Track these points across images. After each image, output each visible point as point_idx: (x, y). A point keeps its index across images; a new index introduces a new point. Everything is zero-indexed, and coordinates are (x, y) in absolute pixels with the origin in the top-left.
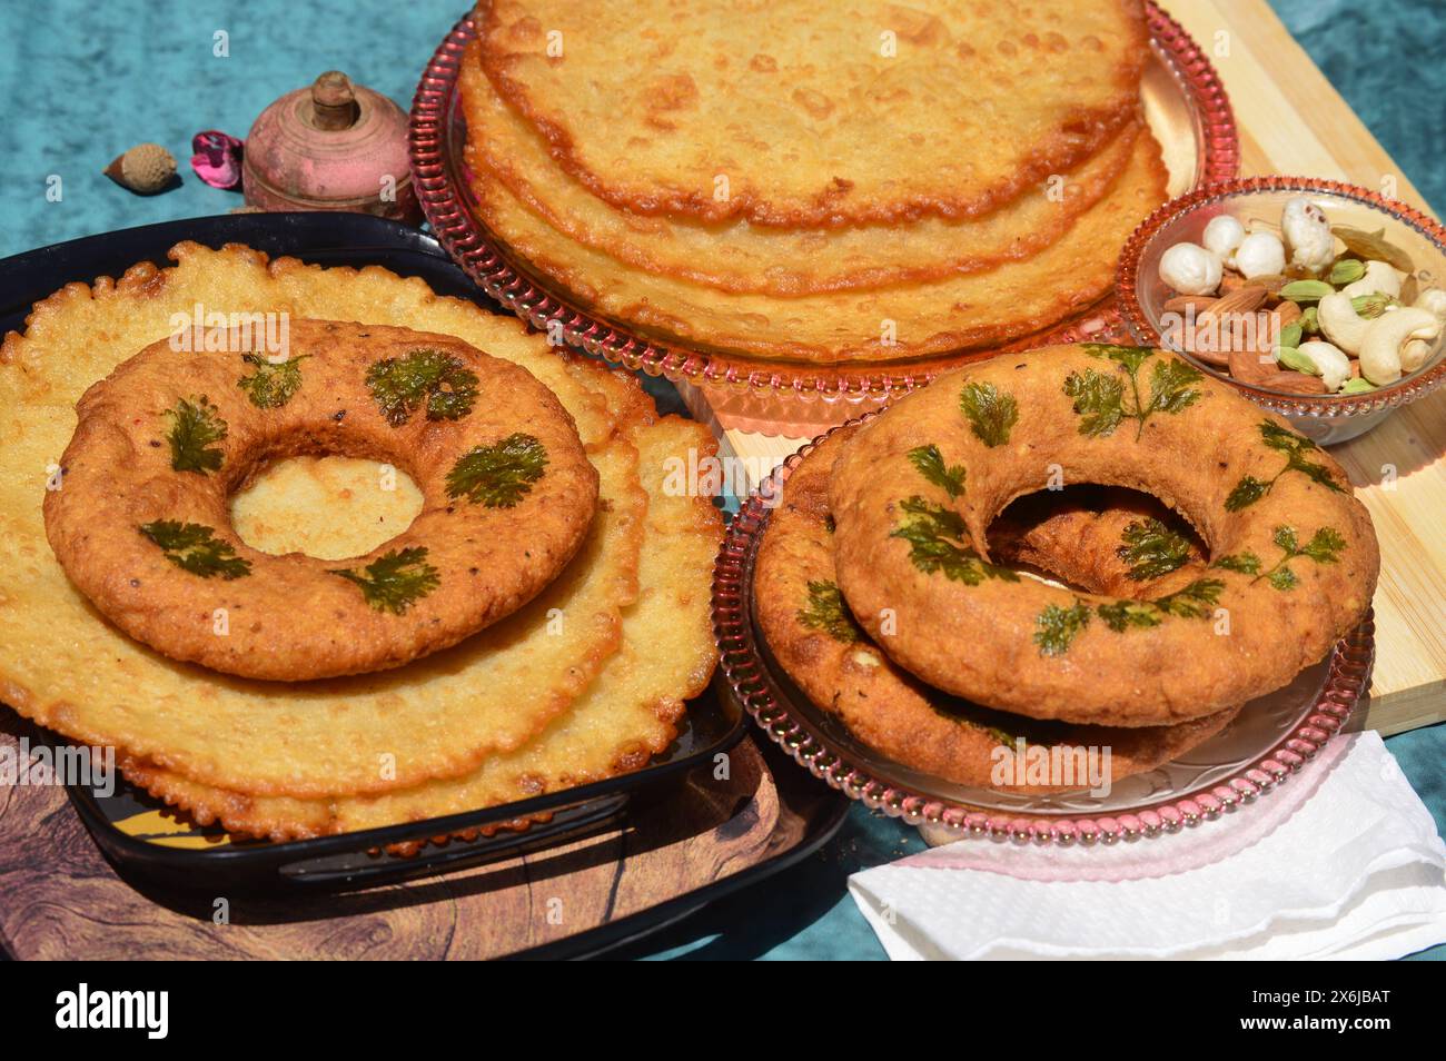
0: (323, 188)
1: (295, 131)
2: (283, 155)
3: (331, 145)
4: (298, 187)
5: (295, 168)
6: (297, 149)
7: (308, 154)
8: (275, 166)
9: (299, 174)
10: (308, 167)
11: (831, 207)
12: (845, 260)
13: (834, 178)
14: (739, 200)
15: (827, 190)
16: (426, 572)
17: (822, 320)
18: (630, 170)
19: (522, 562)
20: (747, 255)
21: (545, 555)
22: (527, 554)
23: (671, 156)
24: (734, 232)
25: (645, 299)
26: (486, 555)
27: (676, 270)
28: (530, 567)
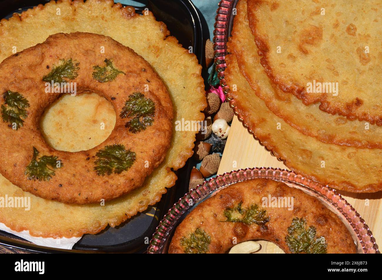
11: (352, 111)
12: (350, 133)
13: (357, 98)
14: (318, 99)
15: (353, 102)
16: (51, 174)
17: (332, 159)
18: (284, 70)
19: (76, 195)
20: (315, 119)
21: (84, 199)
22: (80, 194)
23: (301, 68)
24: (314, 106)
25: (269, 134)
26: (70, 184)
27: (287, 119)
28: (77, 198)
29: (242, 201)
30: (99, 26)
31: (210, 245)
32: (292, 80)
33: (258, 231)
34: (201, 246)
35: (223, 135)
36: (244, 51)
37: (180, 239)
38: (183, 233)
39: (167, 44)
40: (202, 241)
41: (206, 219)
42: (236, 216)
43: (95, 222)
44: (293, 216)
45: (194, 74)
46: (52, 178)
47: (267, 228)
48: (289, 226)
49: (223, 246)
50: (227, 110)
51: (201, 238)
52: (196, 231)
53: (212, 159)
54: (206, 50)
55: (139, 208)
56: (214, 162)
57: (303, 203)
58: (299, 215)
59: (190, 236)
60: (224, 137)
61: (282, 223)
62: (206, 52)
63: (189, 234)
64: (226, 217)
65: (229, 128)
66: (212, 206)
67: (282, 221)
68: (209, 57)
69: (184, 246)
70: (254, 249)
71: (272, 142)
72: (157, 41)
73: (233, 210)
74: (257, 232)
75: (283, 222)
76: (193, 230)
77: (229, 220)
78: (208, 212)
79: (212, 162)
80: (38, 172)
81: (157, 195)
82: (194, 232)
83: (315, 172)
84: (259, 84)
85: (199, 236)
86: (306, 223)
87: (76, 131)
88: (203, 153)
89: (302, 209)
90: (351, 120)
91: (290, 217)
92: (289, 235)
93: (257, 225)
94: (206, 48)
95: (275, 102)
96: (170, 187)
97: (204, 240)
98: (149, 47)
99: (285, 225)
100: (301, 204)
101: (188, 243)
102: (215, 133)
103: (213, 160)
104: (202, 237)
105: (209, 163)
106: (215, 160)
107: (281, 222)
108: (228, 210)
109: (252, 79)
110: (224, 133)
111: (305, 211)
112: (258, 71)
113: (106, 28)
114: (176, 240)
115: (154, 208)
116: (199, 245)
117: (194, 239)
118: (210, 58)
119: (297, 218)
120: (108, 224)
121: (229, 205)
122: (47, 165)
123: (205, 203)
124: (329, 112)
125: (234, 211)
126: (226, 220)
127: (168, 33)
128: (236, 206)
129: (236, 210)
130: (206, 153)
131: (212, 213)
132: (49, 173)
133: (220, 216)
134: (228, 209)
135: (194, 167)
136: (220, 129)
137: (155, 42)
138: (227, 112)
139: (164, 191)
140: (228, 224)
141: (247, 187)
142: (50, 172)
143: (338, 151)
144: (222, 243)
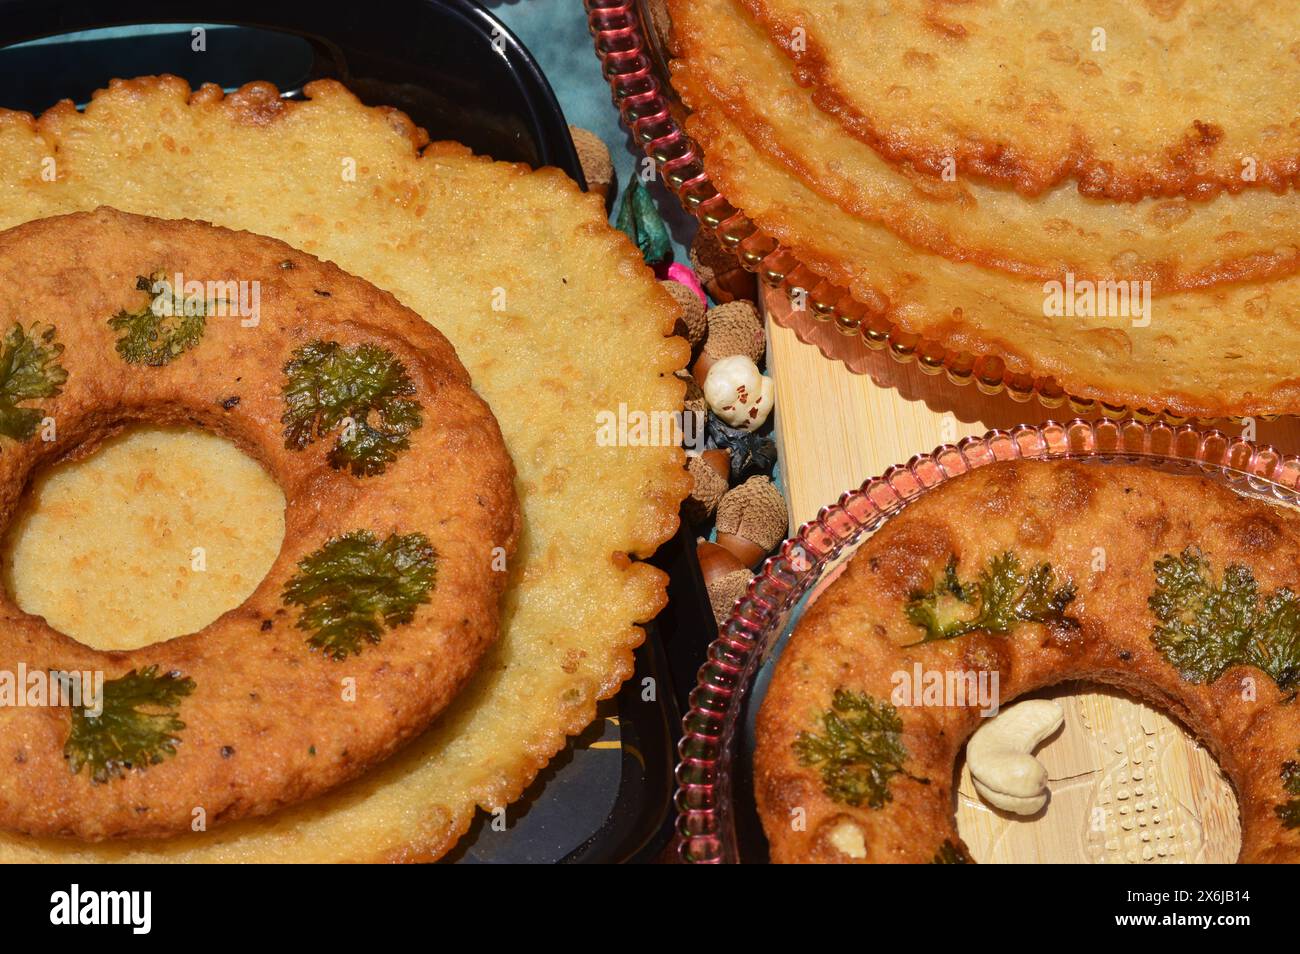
11: (1194, 168)
12: (1218, 239)
13: (1195, 121)
14: (1067, 162)
15: (1188, 142)
16: (168, 727)
17: (1202, 335)
18: (911, 106)
19: (301, 758)
20: (1081, 232)
21: (336, 759)
22: (312, 751)
23: (966, 84)
24: (1058, 194)
25: (958, 311)
26: (258, 731)
27: (985, 258)
28: (309, 769)
29: (953, 555)
30: (166, 174)
31: (904, 735)
32: (951, 129)
33: (1047, 643)
34: (873, 747)
35: (753, 413)
36: (745, 83)
37: (792, 746)
38: (790, 720)
39: (439, 164)
40: (870, 729)
41: (852, 650)
42: (950, 613)
43: (426, 813)
44: (1151, 554)
45: (584, 226)
46: (180, 740)
47: (1075, 623)
48: (1152, 593)
49: (945, 731)
50: (734, 324)
51: (864, 722)
52: (835, 703)
53: (753, 495)
54: (580, 157)
55: (569, 720)
56: (766, 501)
57: (1167, 499)
58: (1173, 544)
59: (821, 723)
60: (760, 420)
61: (1123, 590)
62: (582, 162)
63: (817, 717)
64: (920, 625)
65: (766, 380)
66: (858, 603)
67: (1120, 582)
68: (596, 180)
69: (817, 765)
70: (1045, 723)
71: (980, 331)
72: (397, 164)
73: (934, 597)
74: (1044, 652)
75: (1126, 585)
76: (826, 702)
77: (933, 635)
78: (852, 628)
79: (759, 504)
80: (117, 744)
81: (614, 657)
82: (832, 707)
83: (1169, 382)
84: (845, 173)
85: (853, 715)
86: (1207, 565)
87: (228, 526)
88: (712, 485)
89: (1174, 522)
90: (1206, 199)
91: (1143, 558)
92: (1160, 624)
93: (1036, 626)
94: (578, 151)
95: (926, 214)
96: (653, 617)
97: (876, 727)
98: (378, 191)
99: (1137, 595)
100: (1163, 504)
101: (822, 750)
102: (725, 409)
103: (759, 496)
104: (865, 716)
105: (747, 510)
106: (765, 495)
107: (1120, 586)
108: (918, 602)
109: (811, 164)
110: (758, 402)
111: (1188, 525)
112: (818, 139)
113: (196, 176)
114: (780, 756)
115: (610, 719)
116: (865, 748)
117: (841, 732)
118: (601, 181)
119: (1167, 556)
120: (478, 808)
121: (914, 580)
122: (137, 708)
123: (828, 602)
124: (1118, 198)
125: (939, 598)
126: (922, 639)
127: (423, 135)
128: (940, 577)
129: (944, 595)
130: (720, 482)
131: (867, 626)
132: (158, 728)
133: (900, 629)
134: (917, 596)
135: (701, 540)
136: (742, 389)
137: (390, 169)
138: (738, 331)
139: (638, 637)
140: (937, 648)
141: (952, 504)
142: (161, 724)
143: (1207, 308)
144: (942, 722)
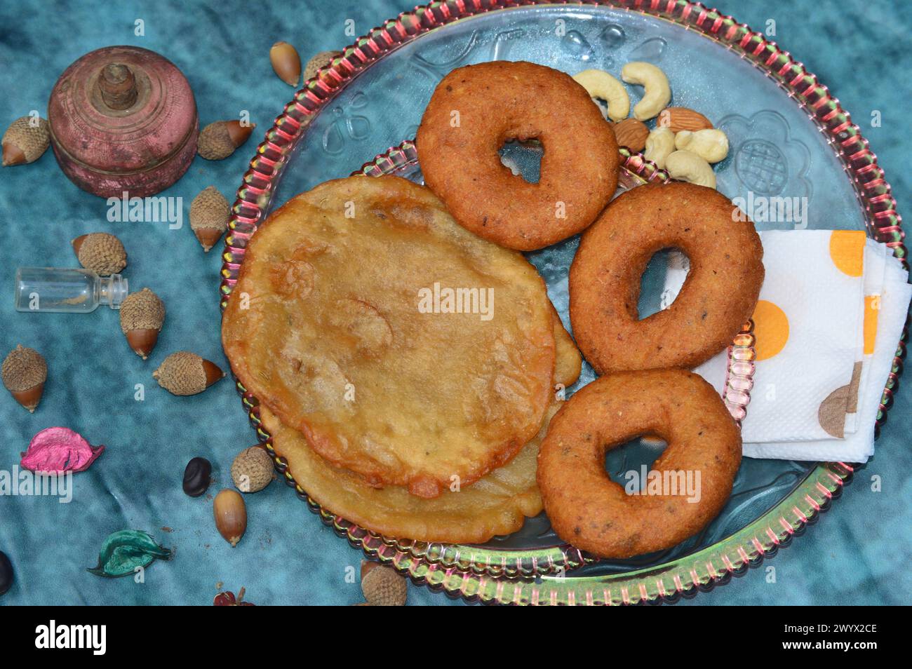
0: (171, 144)
1: (119, 125)
2: (126, 146)
3: (152, 114)
4: (156, 158)
5: (145, 147)
6: (135, 135)
7: (144, 132)
8: (129, 157)
9: (151, 149)
10: (152, 140)
